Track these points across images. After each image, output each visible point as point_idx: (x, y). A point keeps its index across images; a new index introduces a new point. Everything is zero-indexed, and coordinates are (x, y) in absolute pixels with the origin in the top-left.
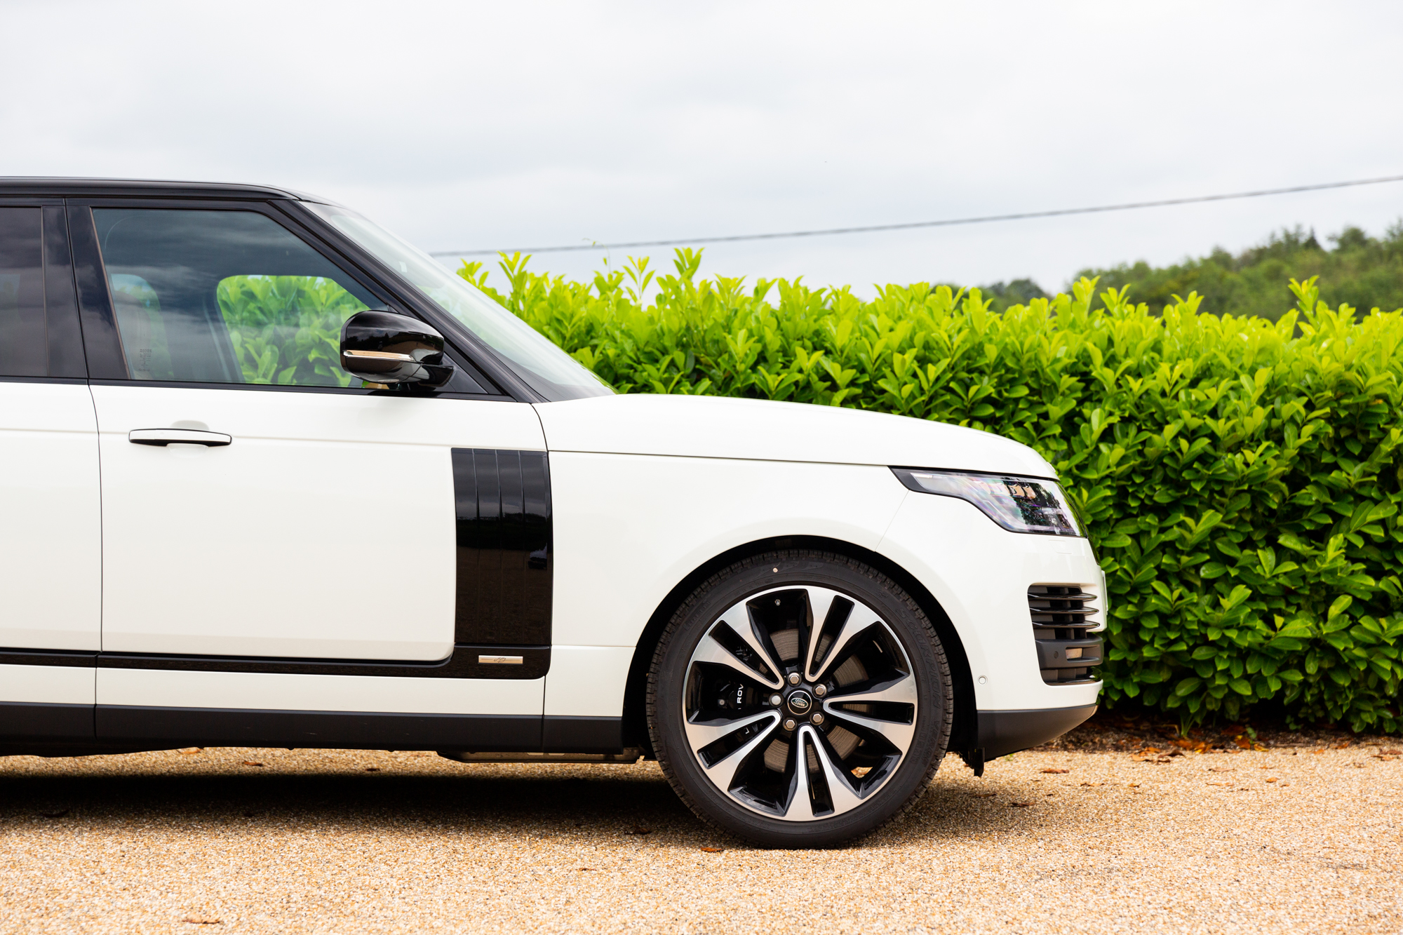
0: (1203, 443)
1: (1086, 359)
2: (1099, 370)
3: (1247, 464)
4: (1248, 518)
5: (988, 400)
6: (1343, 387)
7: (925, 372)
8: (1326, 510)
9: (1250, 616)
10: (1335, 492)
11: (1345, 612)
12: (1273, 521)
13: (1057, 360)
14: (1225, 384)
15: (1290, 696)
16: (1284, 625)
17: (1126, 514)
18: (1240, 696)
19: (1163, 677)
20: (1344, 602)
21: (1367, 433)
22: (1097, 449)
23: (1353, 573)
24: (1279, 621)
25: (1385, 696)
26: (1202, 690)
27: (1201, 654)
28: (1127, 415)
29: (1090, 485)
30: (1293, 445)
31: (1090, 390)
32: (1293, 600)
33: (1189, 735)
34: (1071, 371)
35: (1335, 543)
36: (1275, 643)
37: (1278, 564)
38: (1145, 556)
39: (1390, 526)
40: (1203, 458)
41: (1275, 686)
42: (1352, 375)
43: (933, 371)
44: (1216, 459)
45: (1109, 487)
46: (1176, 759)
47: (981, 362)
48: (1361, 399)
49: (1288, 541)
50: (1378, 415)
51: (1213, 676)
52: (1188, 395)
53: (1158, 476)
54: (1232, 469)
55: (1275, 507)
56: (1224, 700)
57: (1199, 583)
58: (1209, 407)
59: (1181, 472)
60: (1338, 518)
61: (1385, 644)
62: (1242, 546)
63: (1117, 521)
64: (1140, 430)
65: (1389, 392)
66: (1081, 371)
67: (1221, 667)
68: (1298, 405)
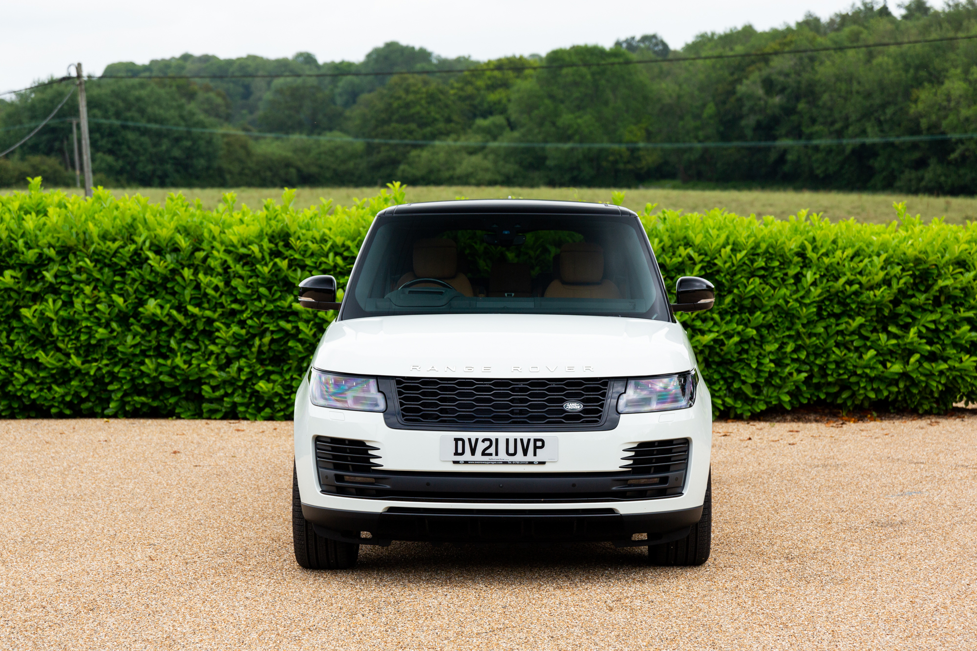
0: (856, 287)
1: (803, 247)
2: (810, 254)
3: (875, 296)
4: (875, 319)
5: (762, 268)
6: (918, 261)
7: (736, 256)
8: (909, 315)
9: (875, 363)
10: (913, 307)
11: (917, 361)
12: (886, 320)
13: (791, 250)
14: (866, 260)
15: (892, 398)
16: (891, 367)
17: (821, 318)
18: (870, 398)
19: (835, 390)
20: (917, 356)
21: (928, 281)
22: (810, 290)
23: (920, 344)
24: (889, 365)
25: (933, 397)
26: (853, 395)
27: (853, 379)
28: (822, 274)
29: (806, 305)
30: (895, 286)
31: (806, 263)
32: (894, 355)
33: (847, 415)
34: (799, 254)
35: (913, 330)
36: (886, 374)
37: (888, 340)
38: (829, 337)
39: (937, 322)
40: (856, 293)
41: (886, 393)
42: (923, 256)
43: (739, 256)
44: (862, 293)
45: (815, 307)
46: (844, 426)
47: (759, 251)
48: (925, 266)
49: (893, 329)
50: (933, 273)
51: (859, 390)
52: (849, 265)
53: (835, 301)
54: (869, 298)
55: (886, 314)
56: (862, 400)
57: (853, 348)
58: (858, 270)
59: (845, 299)
60: (914, 319)
61: (934, 375)
62: (872, 332)
63: (817, 321)
64: (828, 281)
65: (937, 263)
66: (802, 254)
67: (862, 385)
68: (898, 269)
